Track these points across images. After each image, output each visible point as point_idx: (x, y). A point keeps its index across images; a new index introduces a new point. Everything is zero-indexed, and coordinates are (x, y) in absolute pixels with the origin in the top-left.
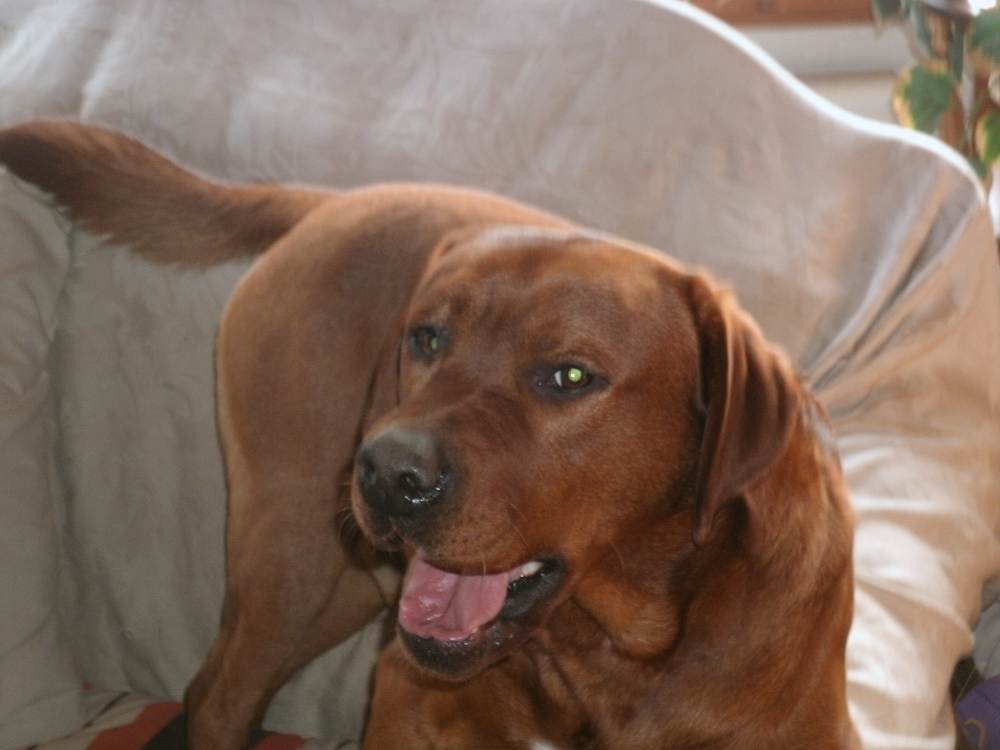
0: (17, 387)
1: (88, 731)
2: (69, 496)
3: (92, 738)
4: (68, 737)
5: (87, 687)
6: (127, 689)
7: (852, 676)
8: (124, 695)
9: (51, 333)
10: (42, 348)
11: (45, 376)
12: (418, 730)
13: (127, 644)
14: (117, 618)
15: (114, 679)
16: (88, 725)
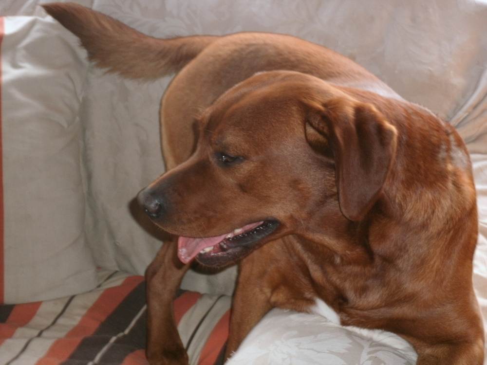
0: (65, 125)
1: (99, 289)
2: (89, 177)
3: (102, 292)
4: (91, 291)
5: (99, 268)
6: (117, 269)
7: (476, 271)
8: (116, 272)
9: (81, 99)
10: (76, 106)
11: (78, 119)
12: (261, 290)
13: (117, 248)
14: (112, 235)
15: (111, 265)
16: (99, 286)
